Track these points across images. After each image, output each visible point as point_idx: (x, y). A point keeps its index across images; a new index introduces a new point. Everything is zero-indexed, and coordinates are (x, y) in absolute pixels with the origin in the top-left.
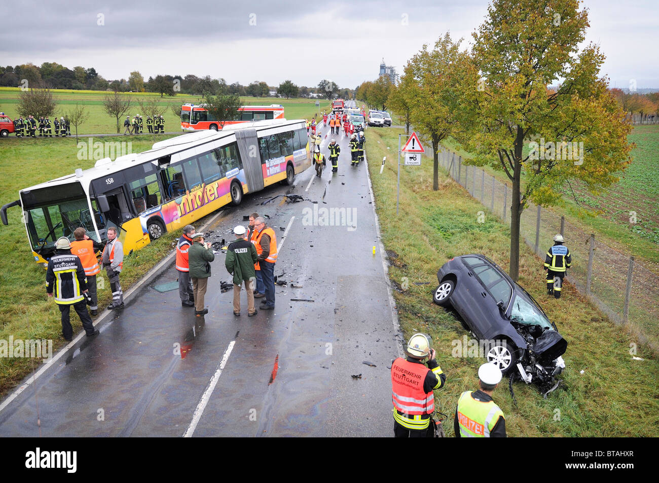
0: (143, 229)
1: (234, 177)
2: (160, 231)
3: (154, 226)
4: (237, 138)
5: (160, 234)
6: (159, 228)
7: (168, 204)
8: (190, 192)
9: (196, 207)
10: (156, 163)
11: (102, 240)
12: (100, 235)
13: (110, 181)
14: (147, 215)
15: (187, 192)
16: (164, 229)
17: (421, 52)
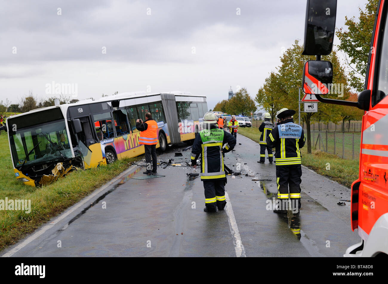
0: (103, 154)
1: (161, 128)
2: (113, 158)
3: (109, 153)
4: (162, 99)
5: (113, 161)
6: (112, 156)
7: (118, 138)
8: (132, 132)
9: (136, 145)
10: (110, 104)
11: (75, 156)
12: (74, 152)
13: (81, 110)
14: (105, 144)
15: (131, 132)
16: (116, 157)
17: (294, 46)
